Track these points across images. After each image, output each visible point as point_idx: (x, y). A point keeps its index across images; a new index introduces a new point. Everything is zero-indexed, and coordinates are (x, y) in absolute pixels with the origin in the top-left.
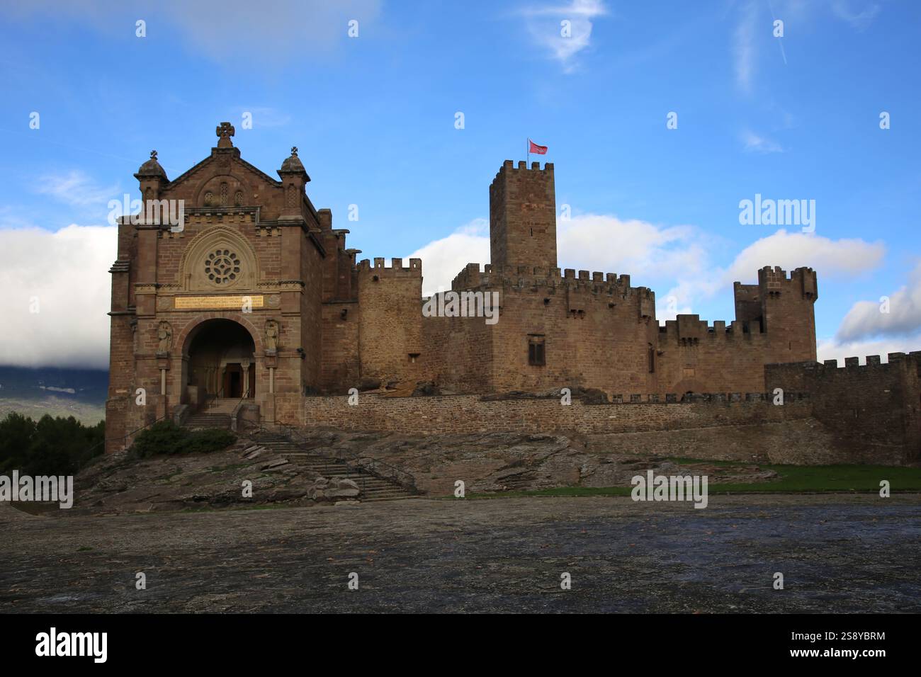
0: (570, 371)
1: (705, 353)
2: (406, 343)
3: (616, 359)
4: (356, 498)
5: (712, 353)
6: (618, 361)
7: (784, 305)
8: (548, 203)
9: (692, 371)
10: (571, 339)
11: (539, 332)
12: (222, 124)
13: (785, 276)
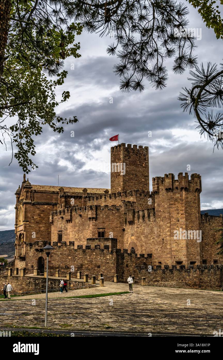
5: (139, 227)
9: (134, 237)
10: (68, 232)
11: (61, 230)
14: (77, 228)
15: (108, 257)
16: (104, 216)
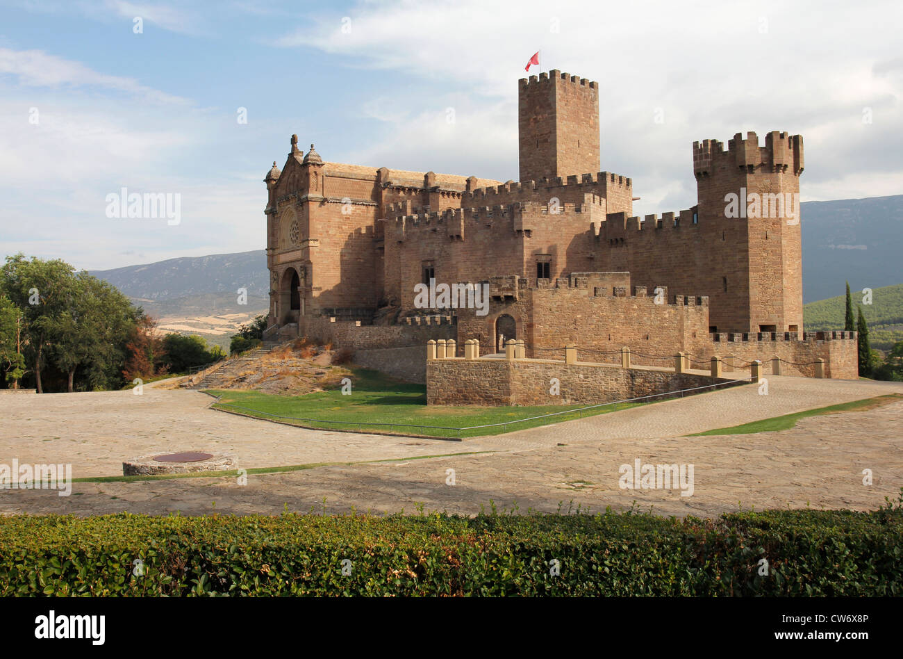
1: (635, 253)
5: (641, 253)
7: (717, 185)
8: (551, 111)
10: (454, 261)
11: (431, 258)
13: (721, 149)
14: (479, 253)
15: (667, 316)
16: (550, 228)
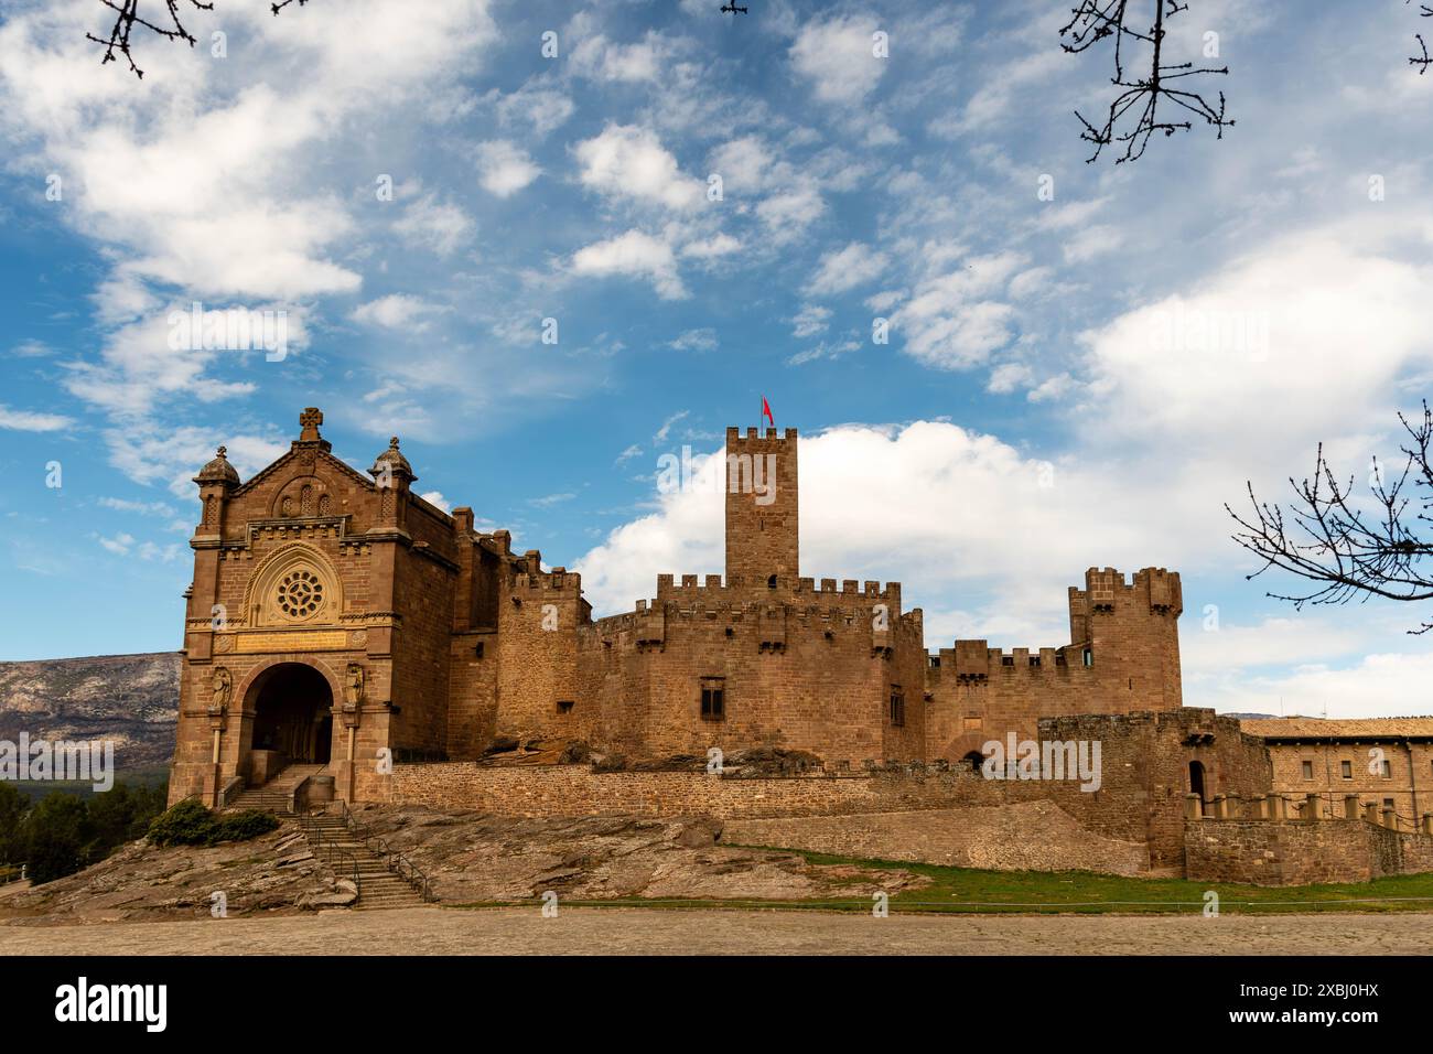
0: (762, 726)
1: (998, 695)
2: (556, 688)
3: (834, 708)
4: (347, 905)
5: (1008, 695)
6: (839, 711)
7: (1120, 623)
8: (786, 484)
9: (979, 721)
10: (765, 682)
11: (717, 674)
12: (306, 409)
13: (1122, 581)
